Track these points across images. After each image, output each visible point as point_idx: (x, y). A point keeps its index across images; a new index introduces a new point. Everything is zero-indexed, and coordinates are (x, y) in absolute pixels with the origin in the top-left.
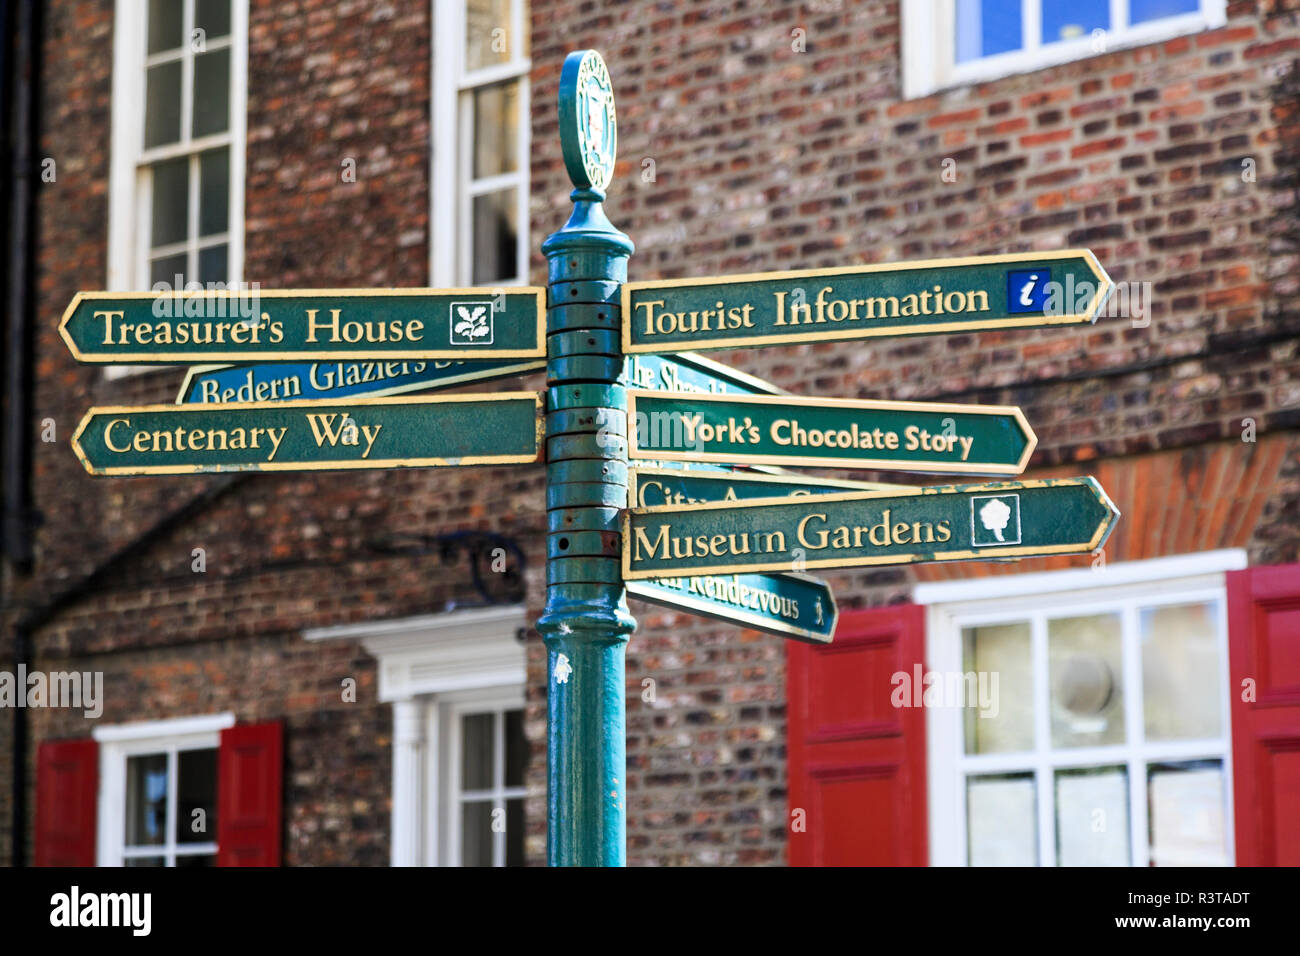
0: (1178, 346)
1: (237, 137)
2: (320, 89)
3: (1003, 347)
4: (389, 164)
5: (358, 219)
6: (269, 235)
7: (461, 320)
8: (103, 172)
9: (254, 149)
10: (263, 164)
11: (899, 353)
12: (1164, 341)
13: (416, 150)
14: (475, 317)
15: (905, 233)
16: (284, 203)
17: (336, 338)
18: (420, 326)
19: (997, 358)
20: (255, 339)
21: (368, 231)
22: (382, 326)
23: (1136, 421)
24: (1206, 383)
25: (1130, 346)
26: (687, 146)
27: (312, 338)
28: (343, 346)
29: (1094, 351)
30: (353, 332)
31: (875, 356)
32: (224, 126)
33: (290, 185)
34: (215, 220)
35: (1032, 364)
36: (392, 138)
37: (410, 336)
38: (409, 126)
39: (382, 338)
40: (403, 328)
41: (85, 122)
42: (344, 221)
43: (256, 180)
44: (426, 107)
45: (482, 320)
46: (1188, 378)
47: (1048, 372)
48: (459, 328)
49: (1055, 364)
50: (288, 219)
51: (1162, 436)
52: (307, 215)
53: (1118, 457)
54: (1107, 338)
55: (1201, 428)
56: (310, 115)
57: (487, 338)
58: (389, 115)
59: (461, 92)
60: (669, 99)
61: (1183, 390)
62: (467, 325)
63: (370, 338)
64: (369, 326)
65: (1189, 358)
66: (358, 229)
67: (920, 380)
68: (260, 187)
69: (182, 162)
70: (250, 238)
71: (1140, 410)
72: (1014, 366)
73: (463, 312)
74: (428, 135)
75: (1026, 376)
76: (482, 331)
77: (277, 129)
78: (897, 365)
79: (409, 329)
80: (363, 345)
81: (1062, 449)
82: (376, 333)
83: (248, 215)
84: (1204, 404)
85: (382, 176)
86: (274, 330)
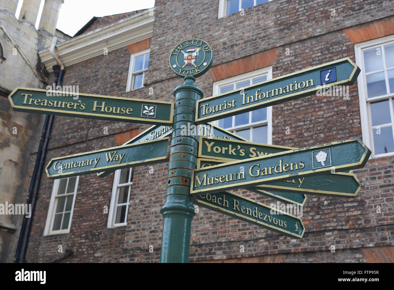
0: (260, 236)
1: (75, 193)
2: (92, 185)
3: (224, 234)
4: (103, 199)
5: (95, 209)
6: (78, 211)
7: (146, 110)
8: (49, 198)
9: (78, 195)
10: (79, 198)
11: (202, 234)
12: (257, 235)
13: (108, 197)
14: (150, 109)
15: (204, 211)
16: (82, 205)
17: (102, 110)
18: (131, 110)
19: (222, 236)
20: (75, 108)
21: (97, 211)
22: (119, 108)
23: (251, 251)
24: (266, 243)
25: (249, 235)
26: (163, 192)
27: (94, 109)
28: (104, 113)
29: (242, 236)
30: (109, 109)
31: (197, 234)
32: (73, 191)
33: (84, 202)
34: (69, 208)
35: (229, 238)
36: (104, 195)
37: (127, 112)
38: (107, 193)
39: (118, 112)
40: (126, 110)
41: (47, 188)
42: (93, 209)
43: (77, 201)
44: (111, 189)
45: (152, 110)
46: (261, 242)
47: (232, 240)
48: (144, 112)
49: (234, 238)
50: (82, 208)
51: (255, 254)
52: (86, 208)
53: (246, 257)
54: (245, 234)
55: (264, 252)
56: (89, 190)
57: (153, 115)
58: (104, 190)
59: (118, 187)
60: (160, 183)
61: (261, 245)
62: (147, 111)
63: (114, 112)
64: (114, 108)
65: (262, 238)
66: (95, 211)
67: (206, 240)
68: (77, 202)
69: (64, 197)
70: (74, 211)
71: (251, 248)
72: (225, 238)
73: (146, 107)
74: (111, 194)
75: (228, 240)
76: (152, 114)
77: (83, 191)
78: (201, 237)
79: (127, 110)
80: (112, 113)
81: (234, 255)
82: (116, 110)
83: (75, 207)
84: (265, 248)
85: (101, 201)
86: (82, 105)
